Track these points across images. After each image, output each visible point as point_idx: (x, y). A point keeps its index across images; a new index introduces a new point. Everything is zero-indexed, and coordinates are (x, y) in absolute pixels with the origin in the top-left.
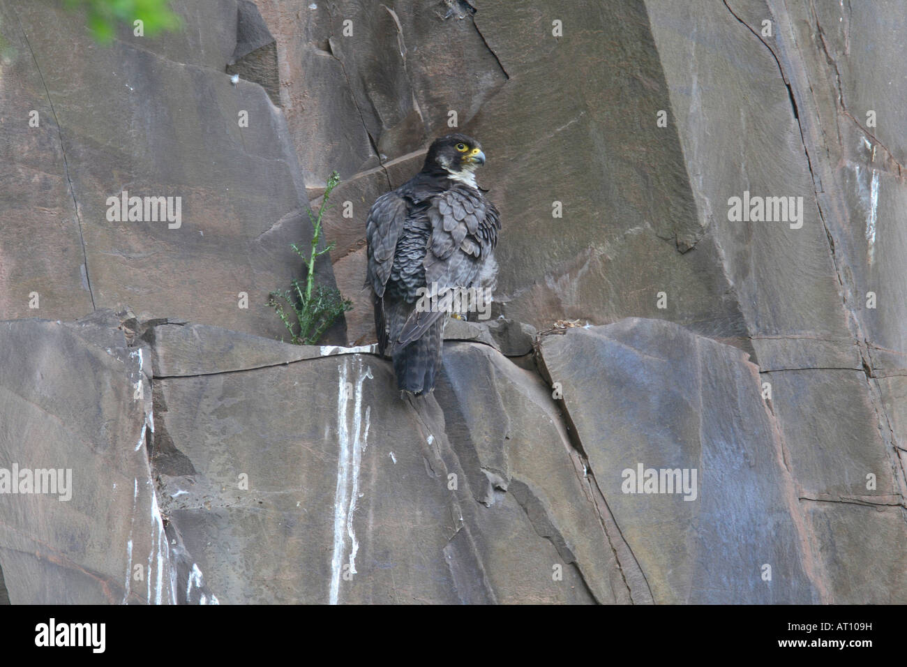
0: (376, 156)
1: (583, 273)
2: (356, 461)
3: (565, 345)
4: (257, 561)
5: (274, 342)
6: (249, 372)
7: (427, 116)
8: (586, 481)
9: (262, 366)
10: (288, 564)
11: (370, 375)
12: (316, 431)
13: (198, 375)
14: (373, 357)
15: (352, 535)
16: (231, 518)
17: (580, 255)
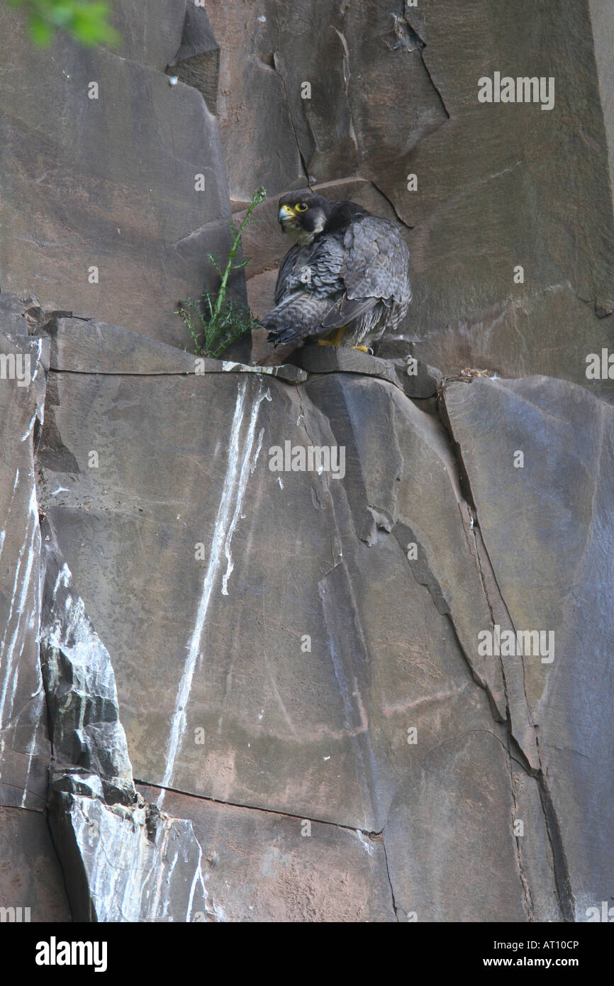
0: (305, 177)
1: (496, 324)
2: (243, 482)
3: (468, 394)
4: (129, 569)
5: (176, 350)
6: (148, 377)
7: (362, 144)
8: (471, 533)
9: (162, 372)
10: (160, 576)
11: (268, 396)
12: (206, 446)
13: (95, 374)
14: (274, 379)
15: (228, 556)
16: (109, 522)
17: (497, 305)
